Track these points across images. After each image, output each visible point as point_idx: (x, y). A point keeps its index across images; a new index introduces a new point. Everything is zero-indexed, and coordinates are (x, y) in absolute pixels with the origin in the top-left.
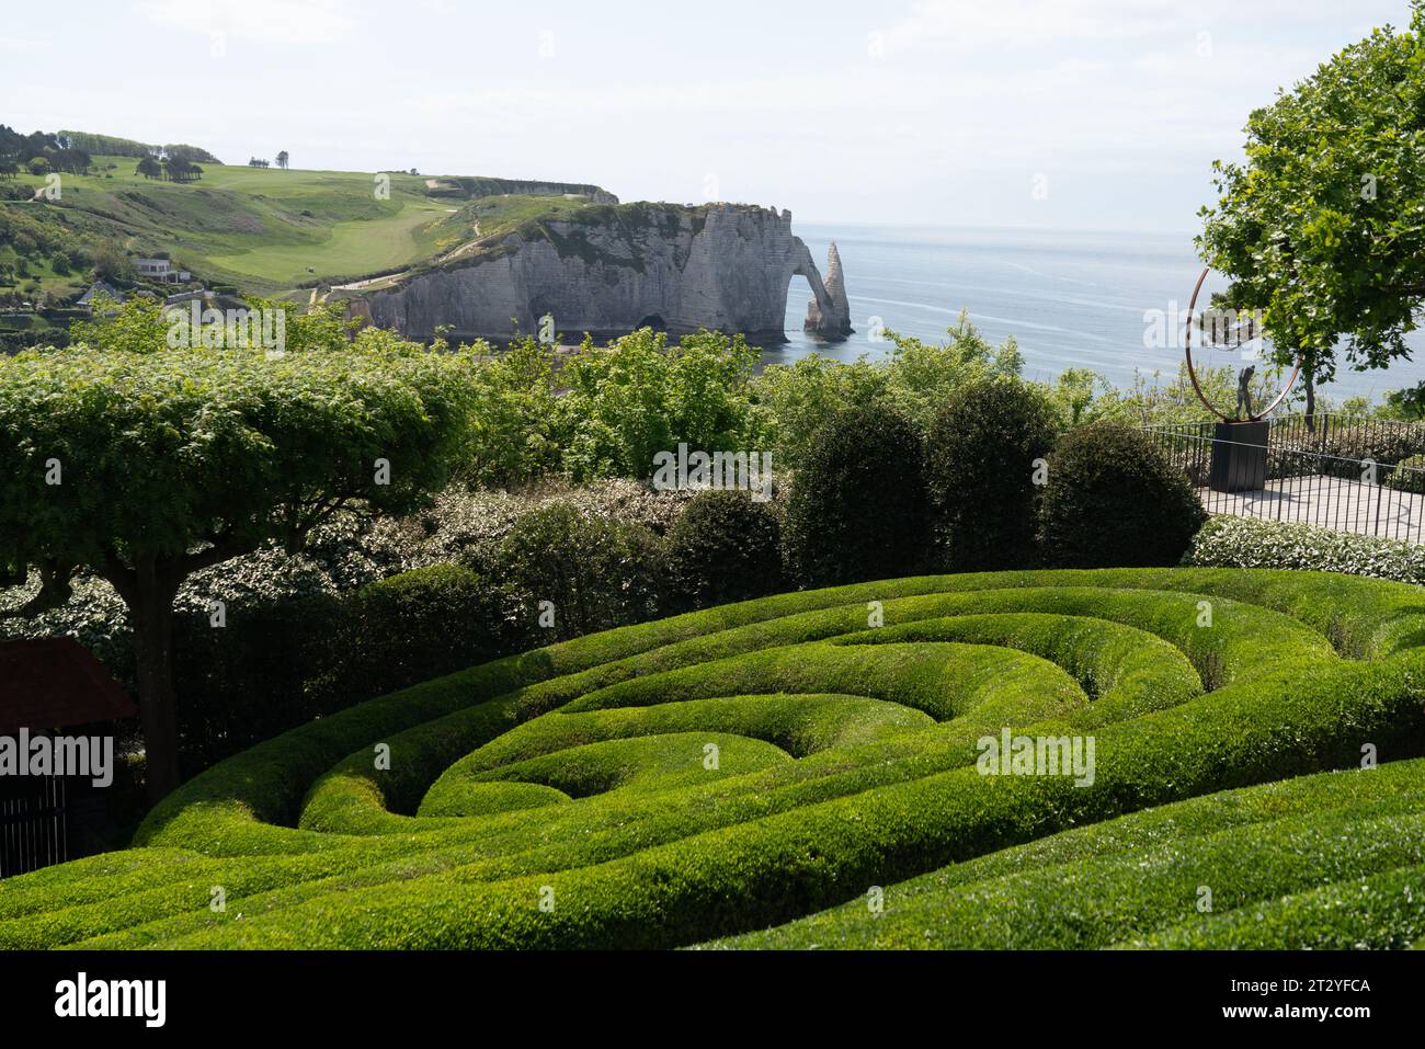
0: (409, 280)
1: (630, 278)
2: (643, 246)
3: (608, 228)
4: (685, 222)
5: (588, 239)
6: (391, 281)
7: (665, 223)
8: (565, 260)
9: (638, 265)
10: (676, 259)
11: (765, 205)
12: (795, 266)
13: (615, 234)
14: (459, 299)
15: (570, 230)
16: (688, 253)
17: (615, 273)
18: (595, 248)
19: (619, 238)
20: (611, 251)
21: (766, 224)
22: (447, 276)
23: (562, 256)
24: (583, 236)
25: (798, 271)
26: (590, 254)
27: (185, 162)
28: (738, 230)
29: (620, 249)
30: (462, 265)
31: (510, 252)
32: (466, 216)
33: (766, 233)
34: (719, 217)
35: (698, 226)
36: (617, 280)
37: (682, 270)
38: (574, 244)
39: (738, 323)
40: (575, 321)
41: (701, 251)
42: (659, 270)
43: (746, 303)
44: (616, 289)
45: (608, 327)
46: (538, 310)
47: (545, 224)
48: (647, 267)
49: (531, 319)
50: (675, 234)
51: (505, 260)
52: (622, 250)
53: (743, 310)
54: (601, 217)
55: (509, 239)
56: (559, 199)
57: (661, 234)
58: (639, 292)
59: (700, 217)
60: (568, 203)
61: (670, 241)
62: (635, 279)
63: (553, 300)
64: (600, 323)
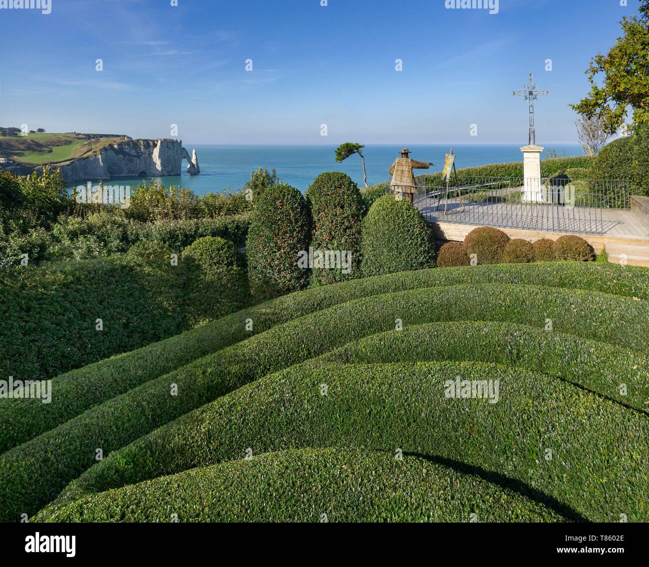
0: (73, 163)
1: (136, 160)
2: (140, 151)
3: (130, 146)
4: (151, 143)
5: (124, 150)
6: (68, 163)
7: (146, 145)
8: (118, 156)
9: (139, 157)
11: (174, 139)
12: (184, 156)
15: (119, 147)
17: (132, 159)
18: (126, 152)
19: (132, 149)
20: (131, 153)
21: (175, 144)
22: (84, 161)
23: (116, 155)
24: (122, 149)
25: (184, 157)
26: (125, 154)
27: (13, 131)
28: (167, 146)
30: (87, 158)
31: (101, 154)
32: (89, 144)
33: (175, 147)
34: (161, 143)
35: (155, 145)
36: (132, 161)
37: (151, 158)
38: (120, 151)
39: (168, 173)
40: (121, 173)
41: (156, 152)
42: (144, 158)
43: (170, 167)
44: (132, 164)
45: (130, 175)
46: (110, 170)
47: (111, 146)
48: (141, 157)
49: (108, 173)
50: (149, 148)
51: (100, 156)
52: (133, 152)
53: (169, 169)
54: (128, 143)
55: (101, 150)
56: (116, 139)
57: (145, 148)
58: (139, 165)
59: (156, 143)
60: (118, 140)
61: (148, 150)
62: (138, 161)
63: (114, 168)
64: (128, 173)
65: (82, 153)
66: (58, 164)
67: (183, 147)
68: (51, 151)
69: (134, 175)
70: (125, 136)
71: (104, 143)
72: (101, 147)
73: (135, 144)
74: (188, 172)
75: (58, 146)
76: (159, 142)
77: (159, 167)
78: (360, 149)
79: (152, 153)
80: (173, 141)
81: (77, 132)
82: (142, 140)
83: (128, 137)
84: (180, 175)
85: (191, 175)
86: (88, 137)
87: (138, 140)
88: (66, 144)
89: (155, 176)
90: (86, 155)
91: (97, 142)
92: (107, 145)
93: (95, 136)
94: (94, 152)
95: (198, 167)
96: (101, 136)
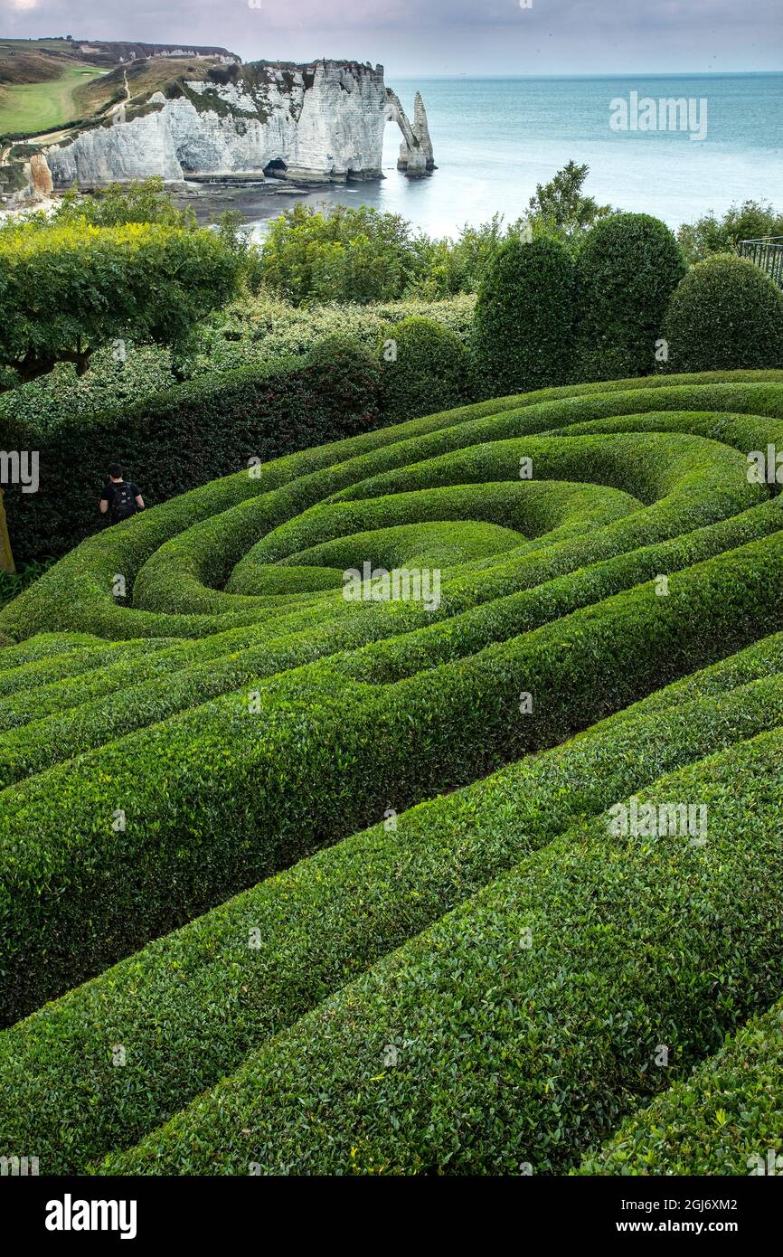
0: (75, 135)
1: (256, 129)
2: (264, 101)
3: (235, 85)
4: (298, 78)
5: (219, 95)
6: (61, 136)
7: (282, 79)
8: (203, 114)
9: (262, 117)
10: (292, 111)
11: (362, 61)
12: (389, 115)
13: (241, 91)
14: (118, 151)
15: (204, 88)
16: (301, 106)
17: (244, 125)
18: (226, 103)
19: (244, 93)
20: (239, 106)
21: (363, 75)
22: (107, 130)
23: (199, 111)
24: (215, 92)
25: (391, 119)
26: (223, 109)
28: (341, 84)
29: (246, 103)
32: (117, 77)
33: (364, 85)
34: (325, 73)
35: (308, 81)
36: (245, 131)
38: (209, 99)
39: (345, 164)
40: (217, 167)
41: (311, 102)
42: (279, 121)
43: (352, 147)
44: (245, 138)
45: (240, 172)
46: (184, 158)
47: (181, 83)
48: (269, 118)
49: (179, 167)
50: (290, 90)
54: (229, 75)
56: (194, 60)
57: (279, 90)
58: (265, 142)
59: (310, 72)
60: (202, 63)
61: (287, 95)
62: (260, 131)
63: (194, 149)
64: (234, 168)
65: (98, 107)
66: (33, 141)
67: (387, 85)
69: (250, 172)
71: (159, 72)
73: (249, 78)
74: (402, 162)
76: (319, 70)
77: (321, 148)
80: (357, 66)
82: (272, 65)
83: (229, 54)
87: (259, 65)
90: (109, 113)
91: (141, 69)
92: (169, 82)
93: (131, 50)
94: (135, 103)
96: (150, 50)
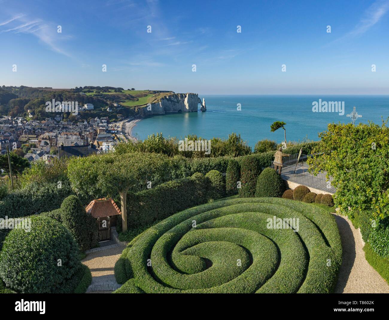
1: (177, 104)
4: (184, 95)
5: (171, 99)
6: (145, 106)
8: (169, 102)
9: (178, 102)
11: (195, 93)
13: (175, 98)
20: (174, 101)
21: (195, 96)
25: (199, 103)
26: (172, 101)
27: (120, 90)
30: (155, 103)
31: (161, 101)
32: (155, 96)
33: (195, 97)
34: (189, 95)
35: (186, 97)
37: (184, 103)
38: (169, 100)
39: (191, 110)
40: (170, 111)
41: (186, 100)
42: (181, 103)
43: (192, 107)
44: (175, 106)
45: (174, 112)
46: (165, 109)
47: (165, 97)
49: (164, 111)
50: (183, 98)
51: (160, 102)
52: (176, 100)
53: (192, 108)
54: (173, 96)
55: (161, 99)
56: (167, 93)
57: (181, 98)
58: (178, 106)
59: (186, 95)
60: (169, 94)
62: (178, 105)
63: (167, 108)
64: (173, 111)
65: (152, 101)
66: (141, 107)
67: (199, 97)
68: (138, 100)
69: (176, 111)
70: (171, 92)
71: (162, 95)
72: (161, 98)
73: (176, 96)
74: (201, 110)
75: (141, 97)
76: (188, 95)
77: (187, 107)
78: (284, 125)
79: (184, 100)
80: (194, 94)
81: (150, 90)
82: (180, 94)
83: (173, 92)
84: (197, 112)
85: (202, 111)
86: (155, 92)
87: (178, 94)
88: (144, 96)
89: (185, 112)
90: (154, 102)
91: (159, 95)
92: (163, 97)
93: (158, 92)
94: (158, 100)
95: (206, 108)
96: (161, 92)
